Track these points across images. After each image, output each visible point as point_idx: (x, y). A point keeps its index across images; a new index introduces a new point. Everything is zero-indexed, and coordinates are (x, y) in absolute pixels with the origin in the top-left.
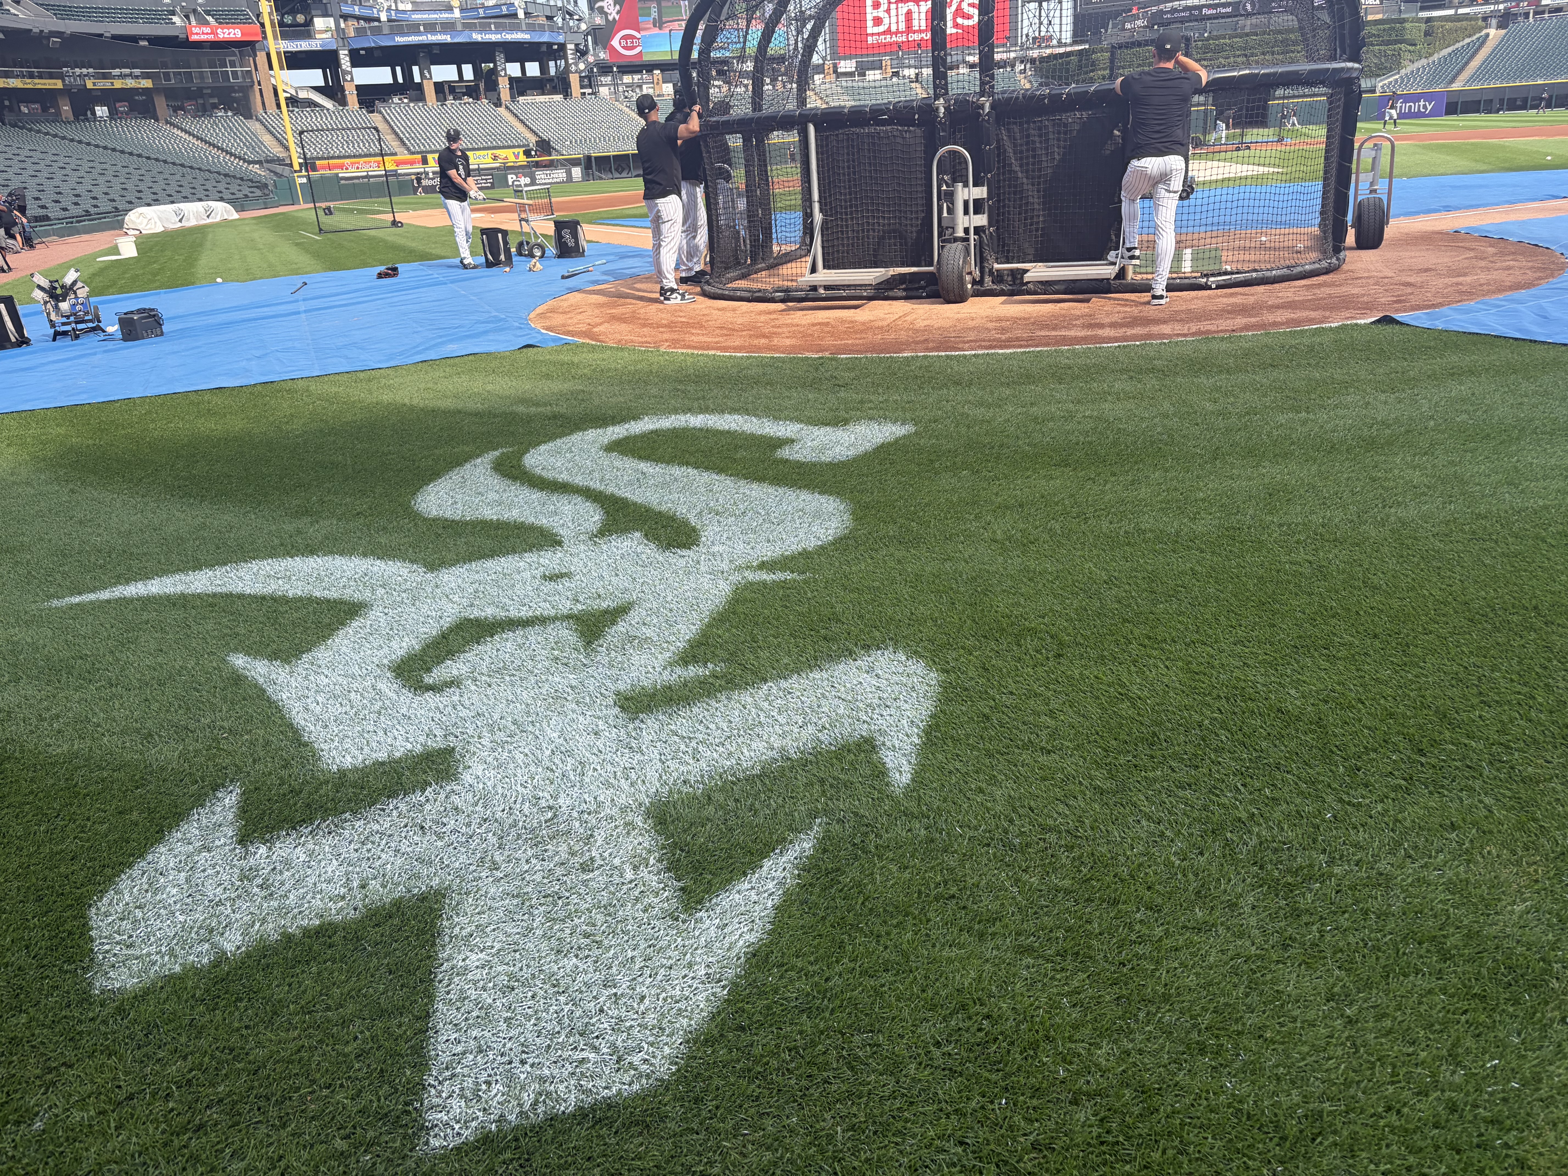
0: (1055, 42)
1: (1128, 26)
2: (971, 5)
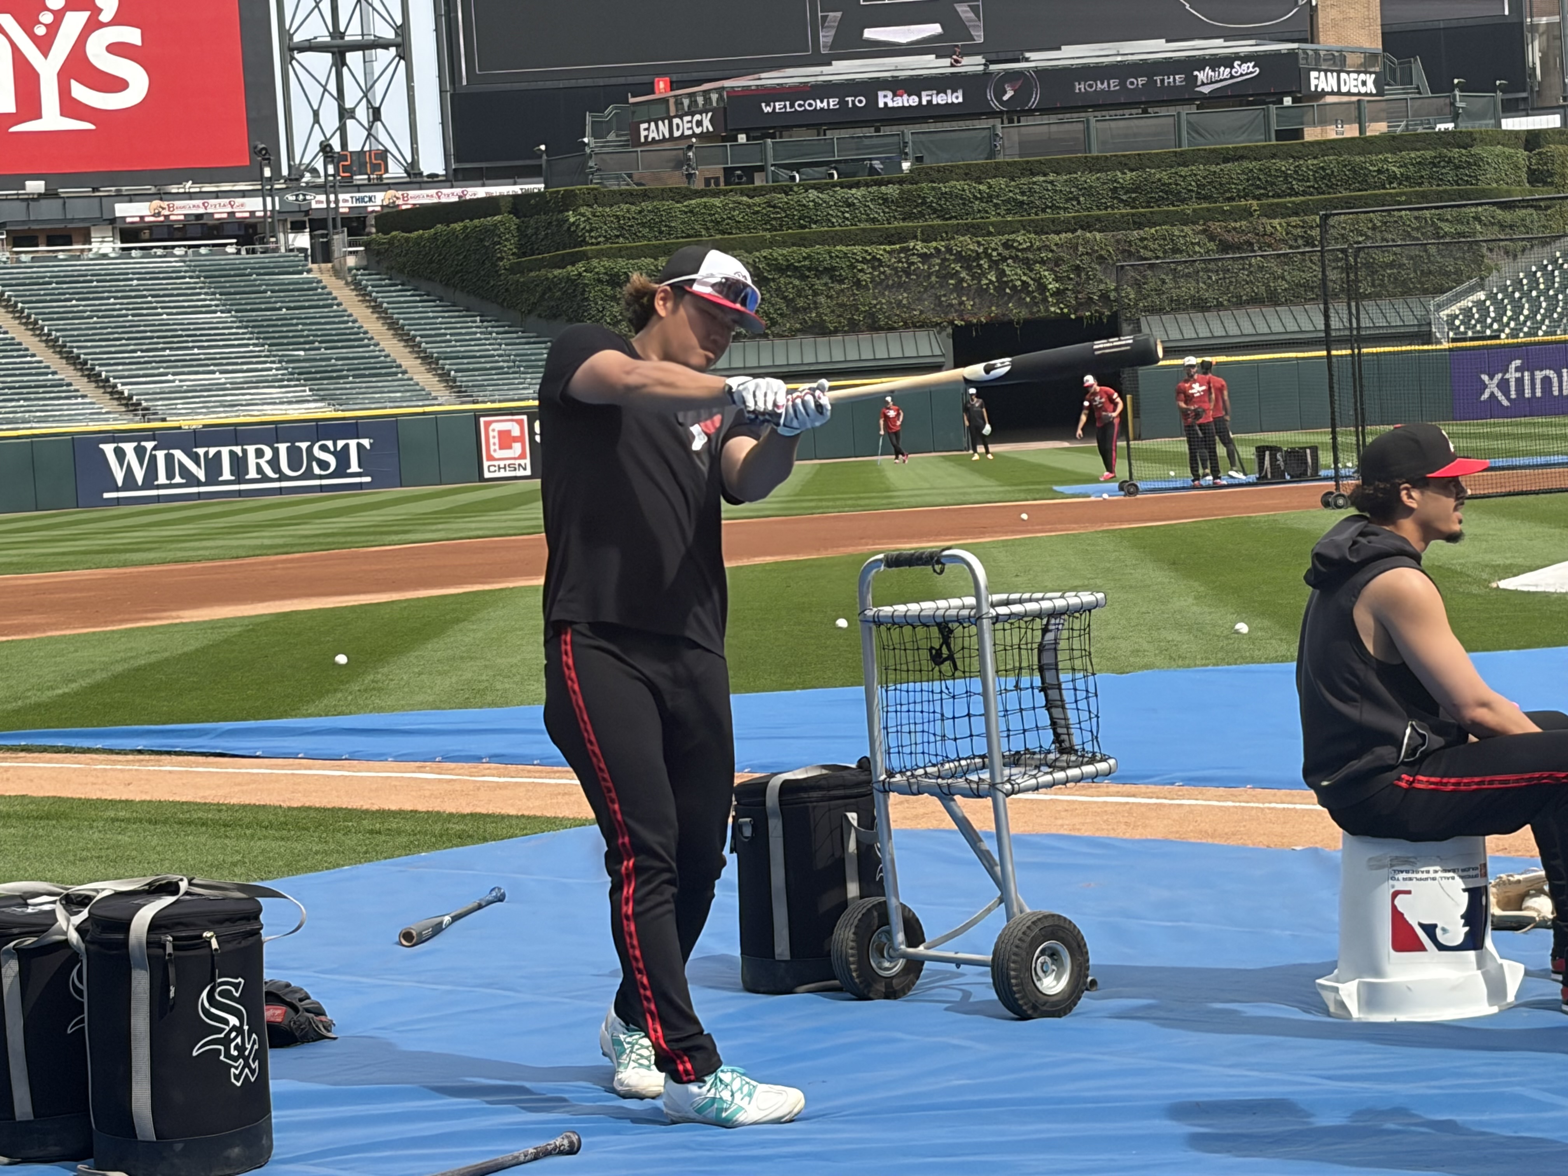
0: (395, 170)
1: (650, 131)
2: (117, 49)
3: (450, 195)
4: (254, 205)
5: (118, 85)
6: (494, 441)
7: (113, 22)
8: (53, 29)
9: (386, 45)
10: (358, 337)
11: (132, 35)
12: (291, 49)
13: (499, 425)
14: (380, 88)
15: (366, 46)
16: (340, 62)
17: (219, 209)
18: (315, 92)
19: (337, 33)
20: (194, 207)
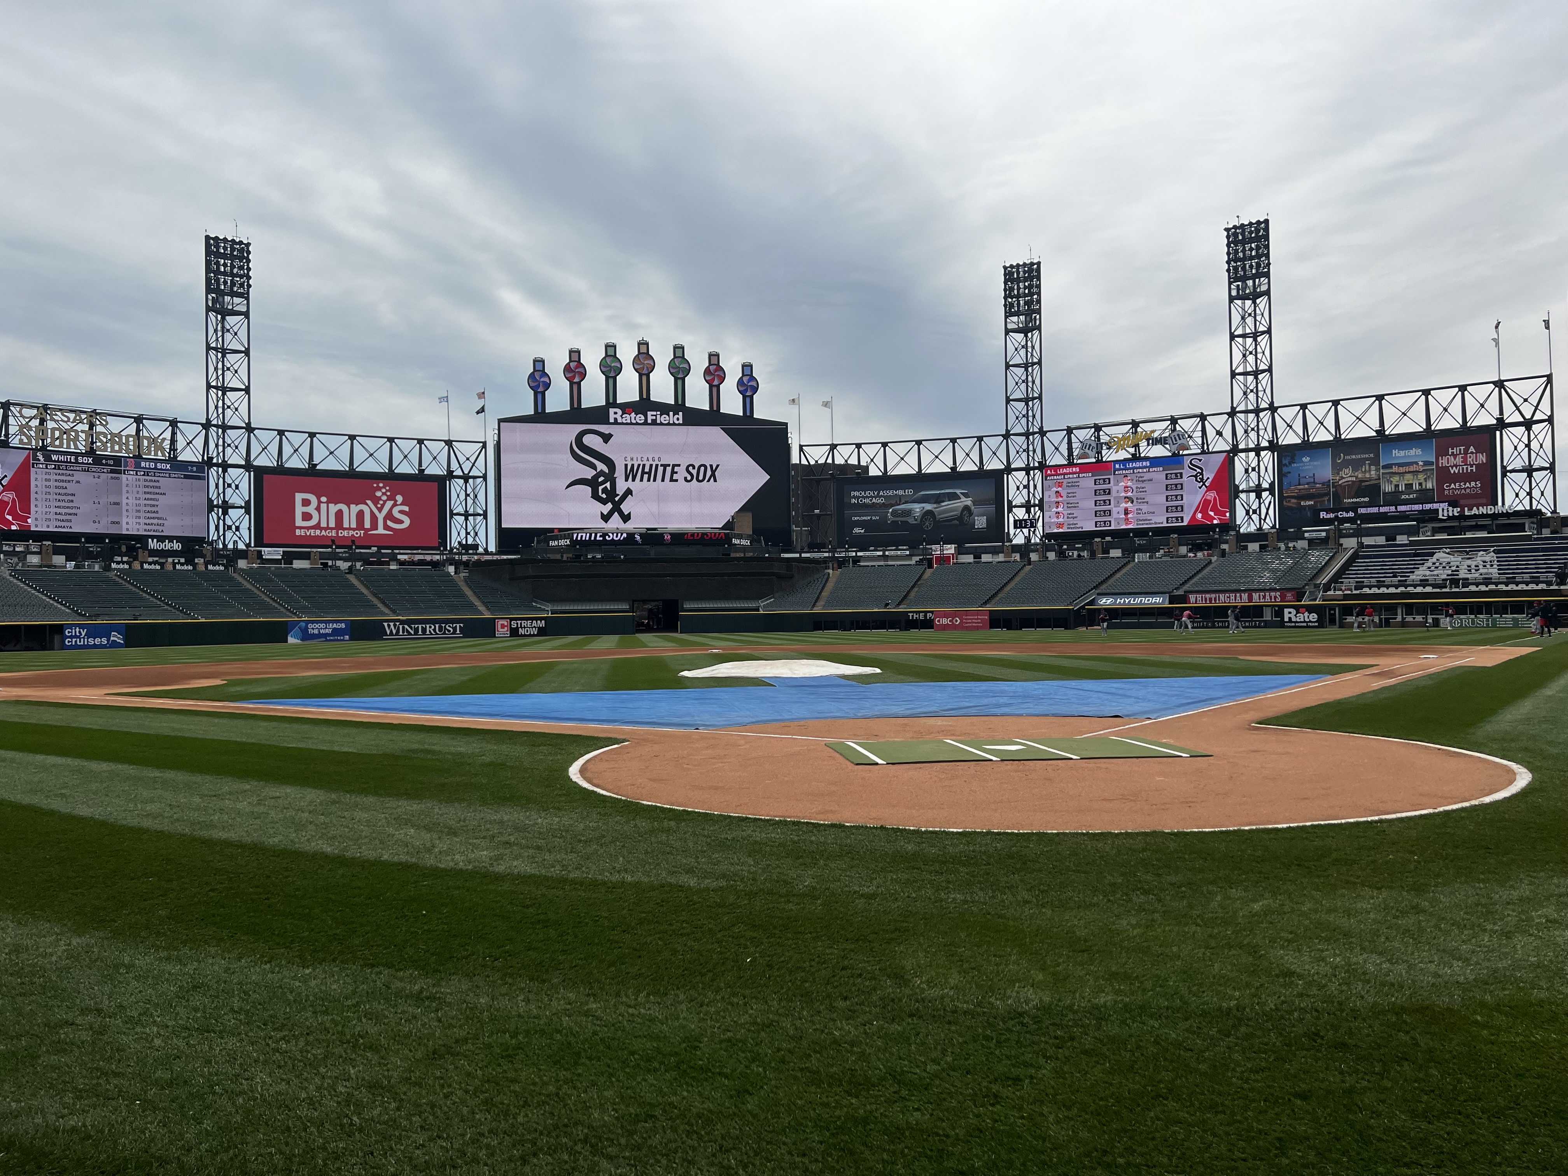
0: (481, 550)
1: (552, 543)
2: (401, 512)
3: (495, 557)
4: (438, 557)
5: (401, 522)
6: (499, 626)
7: (401, 504)
8: (383, 506)
9: (480, 515)
10: (463, 595)
11: (406, 509)
12: (452, 514)
13: (501, 622)
14: (478, 527)
15: (474, 515)
16: (466, 519)
17: (428, 558)
18: (459, 527)
19: (466, 511)
20: (421, 557)
